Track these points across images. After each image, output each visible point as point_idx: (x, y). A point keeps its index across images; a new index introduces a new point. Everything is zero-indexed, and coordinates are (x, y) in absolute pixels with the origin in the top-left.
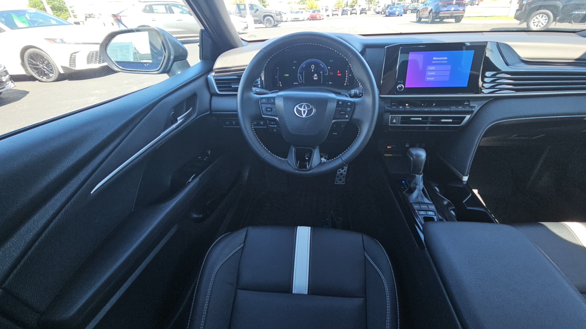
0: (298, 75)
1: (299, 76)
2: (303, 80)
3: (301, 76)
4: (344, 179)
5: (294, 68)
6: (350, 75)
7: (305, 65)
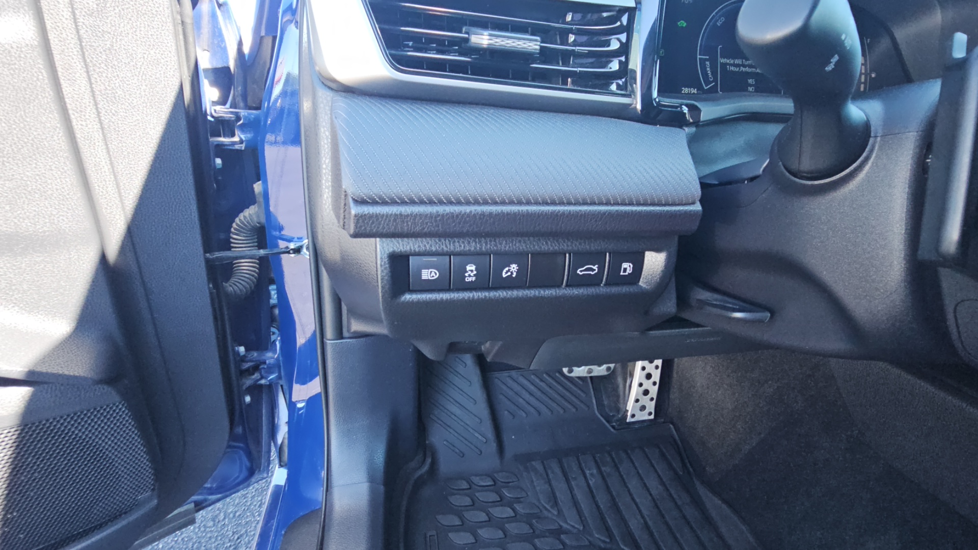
0: (698, 57)
1: (702, 61)
2: (715, 80)
3: (708, 63)
4: (651, 406)
5: (682, 24)
6: (873, 75)
7: (723, 19)
